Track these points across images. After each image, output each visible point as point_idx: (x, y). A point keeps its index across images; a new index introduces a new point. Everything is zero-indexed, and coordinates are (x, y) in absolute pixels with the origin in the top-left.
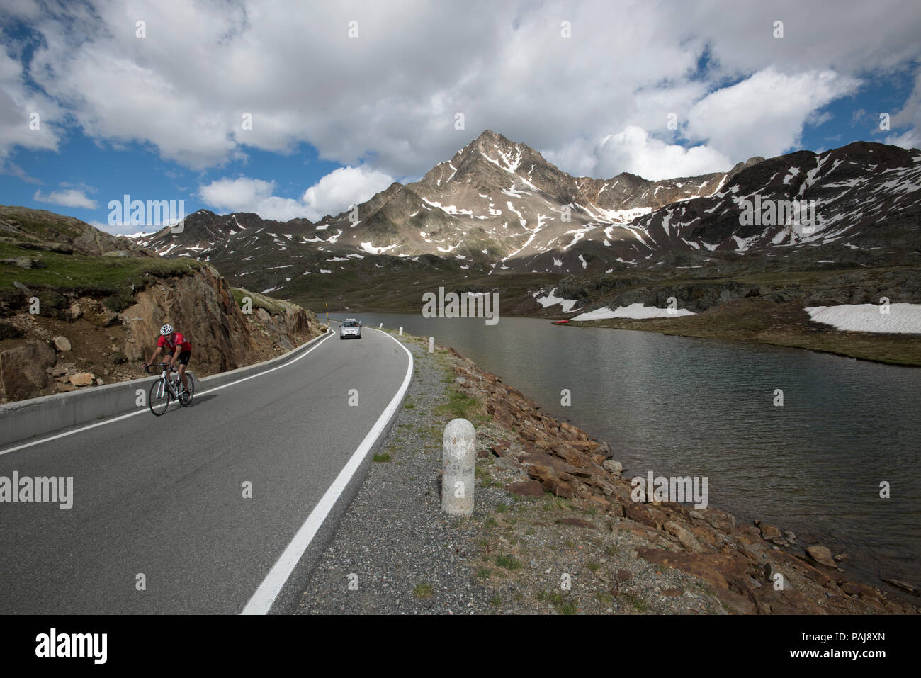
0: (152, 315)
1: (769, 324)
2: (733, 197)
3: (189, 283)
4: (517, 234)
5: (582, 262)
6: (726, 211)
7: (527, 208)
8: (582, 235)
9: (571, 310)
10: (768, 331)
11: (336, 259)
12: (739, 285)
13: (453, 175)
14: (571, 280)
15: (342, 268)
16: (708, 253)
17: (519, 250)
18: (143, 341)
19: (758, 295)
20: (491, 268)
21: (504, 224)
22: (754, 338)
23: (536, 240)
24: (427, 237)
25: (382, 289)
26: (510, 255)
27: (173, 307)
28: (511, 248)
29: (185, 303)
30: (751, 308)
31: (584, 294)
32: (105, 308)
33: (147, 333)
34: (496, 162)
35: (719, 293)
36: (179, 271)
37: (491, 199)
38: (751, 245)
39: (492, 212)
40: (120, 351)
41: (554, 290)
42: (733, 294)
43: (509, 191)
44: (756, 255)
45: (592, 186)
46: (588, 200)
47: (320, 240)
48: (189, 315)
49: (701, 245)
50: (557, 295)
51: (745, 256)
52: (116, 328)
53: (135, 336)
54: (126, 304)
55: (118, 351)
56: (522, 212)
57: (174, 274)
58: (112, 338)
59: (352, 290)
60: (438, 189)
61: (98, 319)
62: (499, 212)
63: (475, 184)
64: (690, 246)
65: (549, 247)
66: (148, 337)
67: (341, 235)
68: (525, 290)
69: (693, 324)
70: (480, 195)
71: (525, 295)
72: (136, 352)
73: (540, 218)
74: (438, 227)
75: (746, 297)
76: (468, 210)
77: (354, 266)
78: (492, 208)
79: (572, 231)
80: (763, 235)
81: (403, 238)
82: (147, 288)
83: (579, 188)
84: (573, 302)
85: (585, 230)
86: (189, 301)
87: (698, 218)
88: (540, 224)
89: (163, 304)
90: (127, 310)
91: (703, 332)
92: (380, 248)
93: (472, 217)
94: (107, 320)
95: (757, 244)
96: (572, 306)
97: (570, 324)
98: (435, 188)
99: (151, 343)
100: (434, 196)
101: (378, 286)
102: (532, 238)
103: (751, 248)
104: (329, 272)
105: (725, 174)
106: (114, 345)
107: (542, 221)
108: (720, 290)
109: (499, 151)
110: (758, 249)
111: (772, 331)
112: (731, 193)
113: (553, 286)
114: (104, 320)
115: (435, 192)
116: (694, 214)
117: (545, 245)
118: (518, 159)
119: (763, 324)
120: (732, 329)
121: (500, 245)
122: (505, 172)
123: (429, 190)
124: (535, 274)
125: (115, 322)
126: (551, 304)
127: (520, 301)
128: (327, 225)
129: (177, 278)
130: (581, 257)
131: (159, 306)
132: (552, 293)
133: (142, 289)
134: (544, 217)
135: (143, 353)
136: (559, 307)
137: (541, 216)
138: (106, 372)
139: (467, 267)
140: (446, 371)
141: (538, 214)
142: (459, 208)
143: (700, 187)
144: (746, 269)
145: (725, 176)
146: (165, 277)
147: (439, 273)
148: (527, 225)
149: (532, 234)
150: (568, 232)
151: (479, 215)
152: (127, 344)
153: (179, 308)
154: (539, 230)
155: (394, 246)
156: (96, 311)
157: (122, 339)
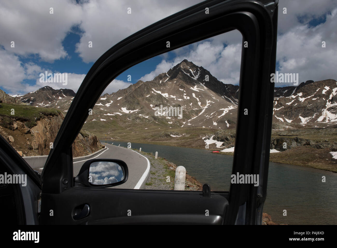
0: (42, 131)
1: (314, 158)
2: (299, 98)
3: (56, 119)
4: (196, 109)
5: (227, 124)
6: (296, 104)
7: (202, 97)
8: (228, 111)
9: (220, 146)
10: (314, 162)
11: (109, 114)
12: (301, 140)
13: (168, 79)
14: (221, 132)
15: (111, 119)
16: (287, 124)
17: (197, 117)
18: (39, 141)
19: (309, 144)
20: (183, 124)
21: (190, 104)
22: (306, 165)
23: (205, 112)
24: (153, 107)
25: (129, 130)
26: (193, 118)
27: (50, 128)
28: (193, 115)
29: (54, 127)
30: (306, 151)
31: (227, 139)
32: (25, 126)
33: (40, 138)
34: (189, 74)
35: (291, 143)
36: (53, 113)
37: (185, 91)
38: (308, 121)
39: (185, 97)
40: (30, 144)
41: (213, 136)
42: (298, 144)
43: (194, 88)
44: (310, 126)
45: (233, 88)
46: (231, 95)
47: (102, 105)
48: (56, 132)
49: (284, 119)
50: (214, 139)
51: (305, 126)
52: (29, 135)
53: (36, 139)
54: (33, 125)
55: (29, 144)
56: (199, 98)
57: (51, 114)
58: (27, 139)
59: (115, 130)
60: (160, 85)
61: (23, 130)
62: (188, 98)
63: (178, 84)
64: (279, 120)
65: (211, 116)
66: (41, 140)
67: (112, 103)
68: (199, 136)
69: (278, 156)
70: (180, 89)
71: (199, 138)
72: (36, 145)
73: (208, 102)
74: (159, 103)
75: (304, 145)
76: (174, 96)
77: (117, 119)
78: (185, 96)
79: (223, 109)
80: (314, 117)
81: (142, 107)
82: (41, 119)
83: (227, 89)
84: (222, 143)
85: (228, 109)
86: (56, 127)
87: (283, 107)
88: (208, 105)
89: (47, 127)
90: (33, 128)
91: (283, 161)
92: (130, 111)
93: (175, 99)
94: (26, 131)
95: (311, 121)
96: (221, 145)
97: (220, 153)
98: (159, 84)
99: (42, 142)
100: (158, 88)
101: (128, 129)
102: (203, 111)
103: (308, 123)
104: (105, 120)
105: (296, 87)
106: (28, 142)
107: (208, 103)
108: (292, 141)
109: (190, 70)
110: (311, 123)
111: (315, 162)
112: (298, 96)
113: (212, 134)
114: (25, 131)
115: (159, 86)
116: (281, 105)
117: (209, 115)
118: (199, 74)
119: (311, 158)
120: (297, 160)
121: (188, 113)
122: (192, 79)
123: (156, 85)
124: (204, 128)
125: (29, 132)
126: (211, 143)
127: (196, 141)
128: (106, 98)
129: (51, 116)
130: (226, 122)
131: (45, 127)
132: (212, 137)
133: (39, 119)
134: (210, 101)
135: (39, 146)
136: (215, 145)
137: (208, 101)
138: (26, 152)
139: (171, 123)
140: (164, 165)
141: (207, 100)
142: (169, 94)
143: (284, 92)
144: (305, 132)
145: (296, 88)
146: (47, 116)
147: (158, 125)
148: (201, 105)
149: (203, 109)
150: (221, 109)
151: (179, 99)
152: (33, 142)
153: (52, 129)
154: (207, 107)
155: (137, 110)
156: (22, 127)
157: (31, 139)
